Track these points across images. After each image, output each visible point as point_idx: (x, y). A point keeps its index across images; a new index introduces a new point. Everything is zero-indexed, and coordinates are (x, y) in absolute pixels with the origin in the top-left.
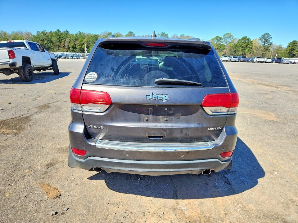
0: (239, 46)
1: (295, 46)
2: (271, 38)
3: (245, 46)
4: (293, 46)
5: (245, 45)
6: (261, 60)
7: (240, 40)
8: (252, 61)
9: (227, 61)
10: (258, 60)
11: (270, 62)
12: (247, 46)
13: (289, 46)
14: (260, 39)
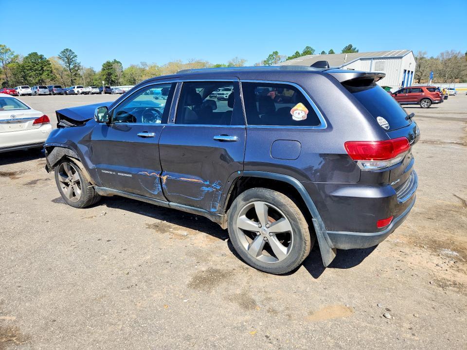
0: (29, 68)
1: (111, 68)
2: (76, 56)
3: (40, 69)
4: (109, 69)
5: (38, 67)
6: (84, 90)
7: (27, 58)
8: (73, 93)
9: (30, 95)
10: (80, 90)
11: (97, 93)
12: (42, 68)
13: (104, 70)
14: (60, 58)
